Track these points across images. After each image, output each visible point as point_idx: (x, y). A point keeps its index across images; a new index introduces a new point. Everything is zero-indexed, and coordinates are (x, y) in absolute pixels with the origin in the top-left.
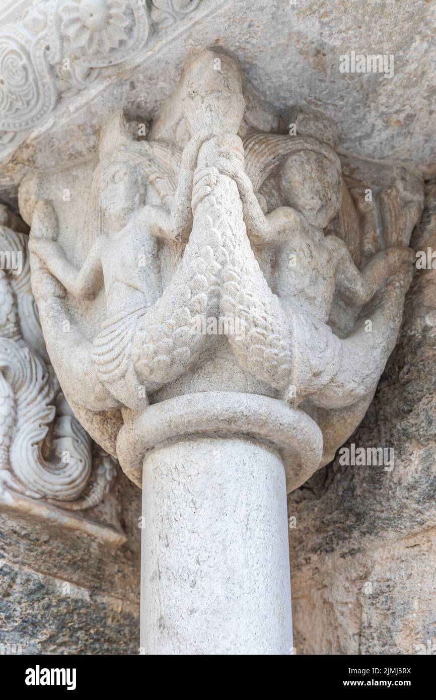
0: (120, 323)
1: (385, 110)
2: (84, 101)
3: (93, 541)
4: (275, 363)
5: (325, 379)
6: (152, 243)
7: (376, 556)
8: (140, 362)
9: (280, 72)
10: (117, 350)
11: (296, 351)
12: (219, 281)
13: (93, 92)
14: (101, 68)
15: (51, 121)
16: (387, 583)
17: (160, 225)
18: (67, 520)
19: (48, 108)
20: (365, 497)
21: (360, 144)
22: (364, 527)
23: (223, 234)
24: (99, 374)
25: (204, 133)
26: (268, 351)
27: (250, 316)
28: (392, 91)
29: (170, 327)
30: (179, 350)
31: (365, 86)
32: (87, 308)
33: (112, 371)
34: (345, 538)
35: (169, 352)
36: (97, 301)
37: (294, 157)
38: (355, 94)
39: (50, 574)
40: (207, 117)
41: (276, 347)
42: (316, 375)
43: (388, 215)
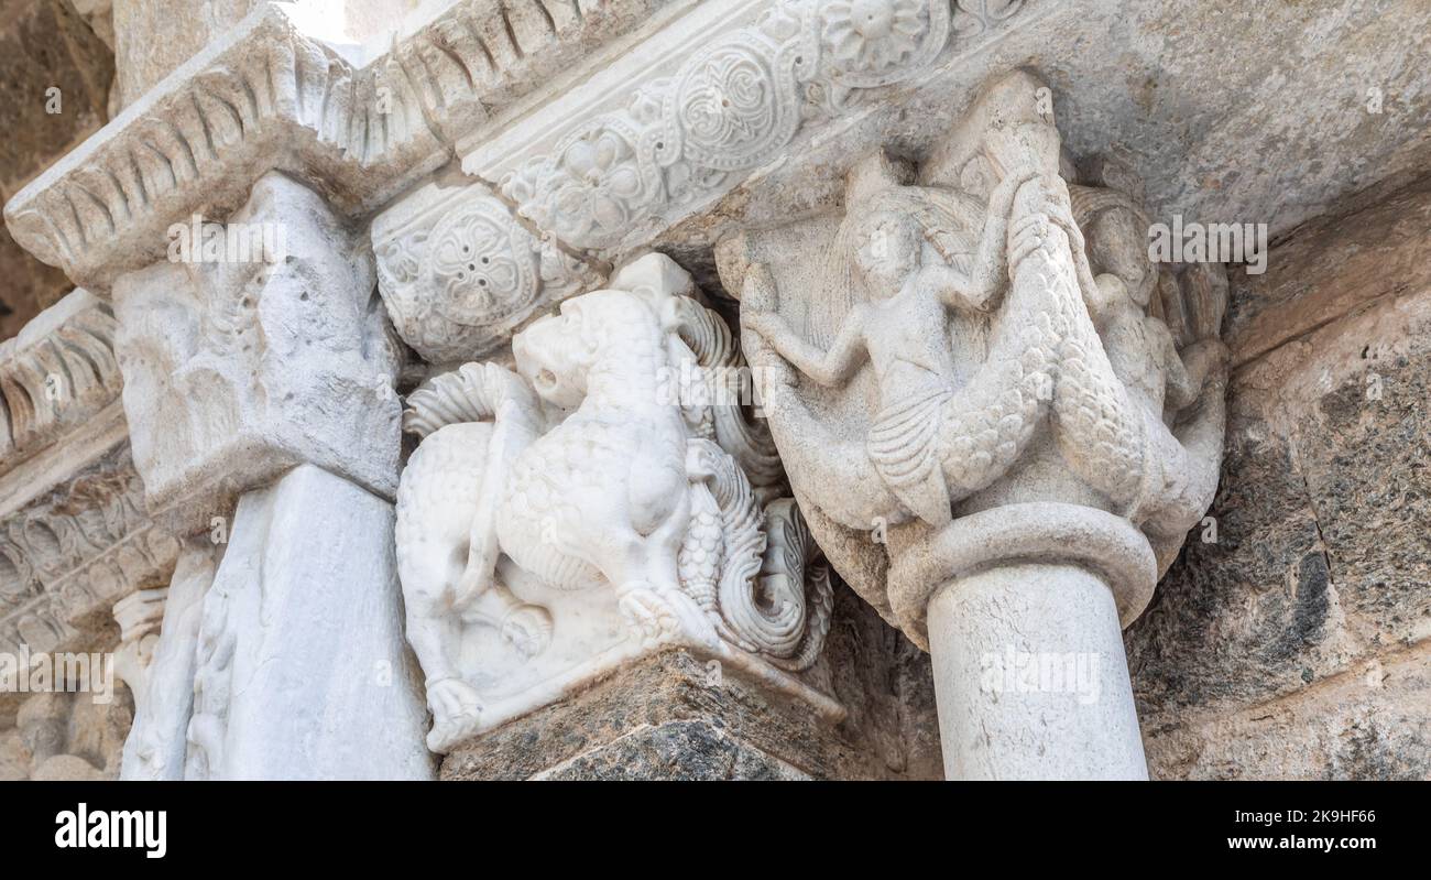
0: (915, 410)
1: (1205, 164)
2: (834, 133)
3: (811, 713)
4: (1124, 467)
5: (1176, 492)
6: (941, 312)
7: (1206, 732)
8: (949, 461)
9: (1094, 105)
10: (915, 446)
11: (1149, 453)
12: (1057, 357)
13: (850, 121)
14: (866, 89)
15: (782, 159)
16: (1227, 767)
17: (958, 289)
18: (787, 683)
19: (782, 140)
20: (1178, 658)
21: (1159, 209)
22: (1182, 697)
23: (1062, 298)
24: (886, 477)
25: (1024, 171)
26: (1117, 450)
27: (1098, 404)
28: (1222, 139)
29: (996, 414)
30: (1005, 446)
31: (1192, 131)
32: (834, 400)
33: (909, 472)
34: (1154, 712)
35: (992, 447)
36: (849, 390)
37: (1110, 214)
38: (1175, 141)
39: (772, 753)
40: (1024, 153)
41: (1126, 446)
42: (1169, 486)
43: (1196, 300)
